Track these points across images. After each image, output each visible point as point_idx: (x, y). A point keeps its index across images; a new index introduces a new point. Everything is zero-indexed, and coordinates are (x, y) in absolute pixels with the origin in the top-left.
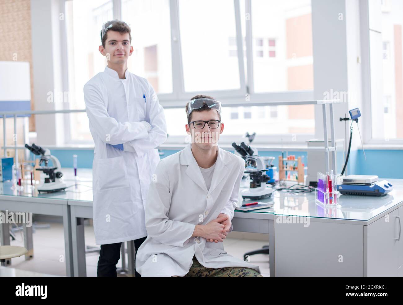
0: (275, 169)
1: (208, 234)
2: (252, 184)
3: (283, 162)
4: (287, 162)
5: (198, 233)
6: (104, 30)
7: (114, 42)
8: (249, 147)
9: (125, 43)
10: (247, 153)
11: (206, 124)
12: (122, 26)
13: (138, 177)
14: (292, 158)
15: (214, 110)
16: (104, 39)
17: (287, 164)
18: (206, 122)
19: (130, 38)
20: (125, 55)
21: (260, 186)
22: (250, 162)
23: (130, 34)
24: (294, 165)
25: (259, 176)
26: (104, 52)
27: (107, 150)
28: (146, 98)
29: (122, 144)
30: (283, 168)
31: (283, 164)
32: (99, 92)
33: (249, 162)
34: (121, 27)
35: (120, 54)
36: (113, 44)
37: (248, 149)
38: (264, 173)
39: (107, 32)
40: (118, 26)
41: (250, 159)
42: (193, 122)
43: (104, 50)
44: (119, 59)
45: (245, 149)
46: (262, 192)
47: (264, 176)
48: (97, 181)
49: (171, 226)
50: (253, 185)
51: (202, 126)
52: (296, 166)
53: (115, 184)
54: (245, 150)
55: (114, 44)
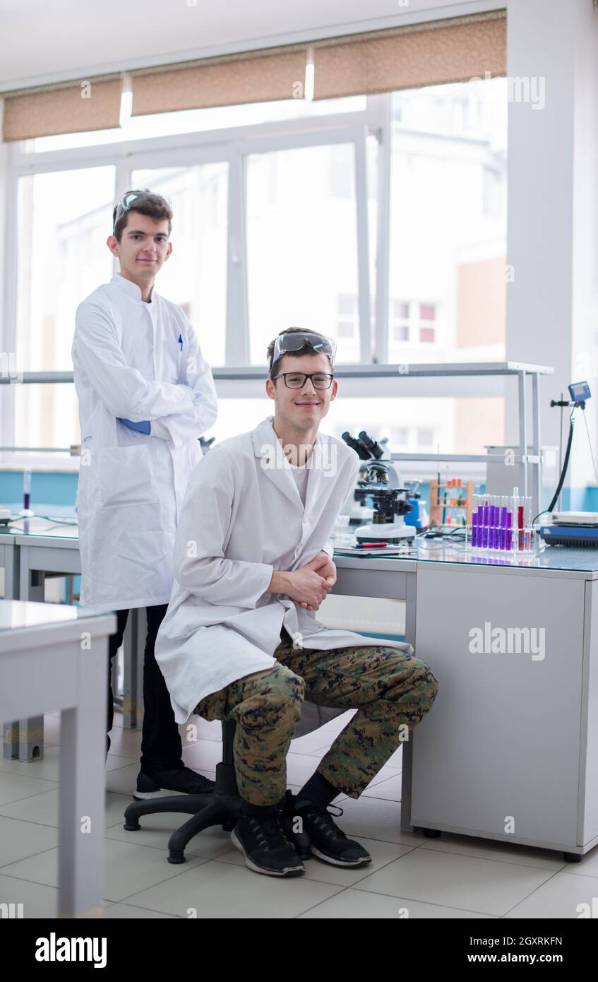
0: (422, 505)
1: (298, 591)
2: (377, 516)
3: (439, 489)
4: (447, 490)
5: (280, 588)
6: (123, 209)
7: (138, 236)
8: (374, 441)
9: (159, 238)
10: (371, 454)
11: (309, 380)
12: (157, 206)
13: (173, 485)
14: (456, 482)
15: (323, 356)
16: (120, 226)
17: (446, 495)
18: (308, 376)
19: (170, 229)
20: (157, 261)
21: (391, 521)
22: (375, 472)
23: (170, 222)
24: (460, 497)
25: (391, 501)
26: (117, 250)
27: (117, 429)
28: (184, 343)
29: (149, 422)
30: (438, 503)
31: (438, 496)
32: (111, 320)
33: (372, 472)
34: (155, 209)
35: (148, 259)
36: (136, 237)
37: (372, 446)
38: (401, 497)
39: (127, 213)
40: (150, 205)
41: (375, 466)
42: (285, 375)
43: (118, 246)
44: (146, 268)
45: (367, 444)
46: (395, 531)
47: (401, 503)
48: (97, 490)
49: (230, 570)
50: (379, 518)
51: (300, 383)
52: (463, 499)
53: (132, 496)
54: (366, 447)
55: (139, 238)
